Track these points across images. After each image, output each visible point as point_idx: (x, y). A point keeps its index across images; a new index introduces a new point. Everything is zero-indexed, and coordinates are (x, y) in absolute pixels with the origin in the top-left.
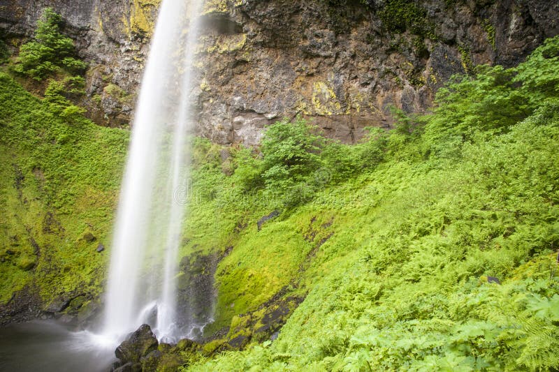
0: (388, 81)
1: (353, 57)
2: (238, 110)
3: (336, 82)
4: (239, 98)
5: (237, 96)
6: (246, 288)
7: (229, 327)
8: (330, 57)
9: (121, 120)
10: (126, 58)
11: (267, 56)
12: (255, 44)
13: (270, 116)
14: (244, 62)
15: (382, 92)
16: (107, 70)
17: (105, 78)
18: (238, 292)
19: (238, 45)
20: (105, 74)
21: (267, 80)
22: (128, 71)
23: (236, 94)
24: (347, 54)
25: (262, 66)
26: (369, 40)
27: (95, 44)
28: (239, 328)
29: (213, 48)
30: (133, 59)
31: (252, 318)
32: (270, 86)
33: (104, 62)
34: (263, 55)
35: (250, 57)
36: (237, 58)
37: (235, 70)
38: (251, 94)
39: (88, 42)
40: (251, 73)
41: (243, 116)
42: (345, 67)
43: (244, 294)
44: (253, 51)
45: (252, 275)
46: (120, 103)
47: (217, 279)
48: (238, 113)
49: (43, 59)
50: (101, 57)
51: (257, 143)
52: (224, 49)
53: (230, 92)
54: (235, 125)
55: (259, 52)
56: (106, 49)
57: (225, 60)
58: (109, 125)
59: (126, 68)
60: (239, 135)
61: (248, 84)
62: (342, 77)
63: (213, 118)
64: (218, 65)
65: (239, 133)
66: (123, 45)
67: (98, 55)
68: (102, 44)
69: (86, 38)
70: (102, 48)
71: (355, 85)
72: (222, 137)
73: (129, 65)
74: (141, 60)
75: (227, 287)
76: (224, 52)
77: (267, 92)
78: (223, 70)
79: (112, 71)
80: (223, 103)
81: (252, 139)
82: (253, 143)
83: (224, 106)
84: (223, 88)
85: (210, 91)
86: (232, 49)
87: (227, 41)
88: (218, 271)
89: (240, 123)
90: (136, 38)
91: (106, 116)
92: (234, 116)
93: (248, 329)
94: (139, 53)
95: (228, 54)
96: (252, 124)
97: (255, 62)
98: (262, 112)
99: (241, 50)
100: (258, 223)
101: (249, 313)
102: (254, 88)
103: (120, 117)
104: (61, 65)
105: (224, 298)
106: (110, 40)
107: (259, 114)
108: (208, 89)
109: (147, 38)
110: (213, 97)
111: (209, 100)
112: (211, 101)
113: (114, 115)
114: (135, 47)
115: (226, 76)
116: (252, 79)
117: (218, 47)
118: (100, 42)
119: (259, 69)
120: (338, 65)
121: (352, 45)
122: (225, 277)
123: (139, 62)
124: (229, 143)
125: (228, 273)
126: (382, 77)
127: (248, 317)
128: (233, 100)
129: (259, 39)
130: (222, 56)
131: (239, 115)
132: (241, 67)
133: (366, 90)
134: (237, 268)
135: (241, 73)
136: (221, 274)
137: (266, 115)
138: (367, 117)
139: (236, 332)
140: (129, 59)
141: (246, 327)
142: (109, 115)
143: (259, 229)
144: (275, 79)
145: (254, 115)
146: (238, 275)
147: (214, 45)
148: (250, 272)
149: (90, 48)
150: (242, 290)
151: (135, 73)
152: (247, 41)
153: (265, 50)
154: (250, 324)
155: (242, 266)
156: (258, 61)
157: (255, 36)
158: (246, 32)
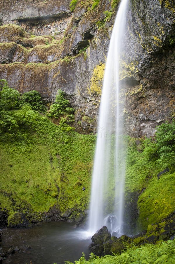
2: (142, 120)
4: (142, 114)
5: (141, 114)
6: (154, 210)
7: (146, 230)
9: (90, 131)
10: (90, 104)
11: (153, 93)
12: (147, 88)
13: (158, 121)
14: (143, 97)
16: (83, 110)
17: (82, 114)
18: (150, 212)
19: (139, 90)
20: (82, 112)
21: (155, 104)
22: (91, 110)
23: (140, 113)
25: (152, 98)
27: (77, 100)
28: (152, 232)
29: (127, 94)
30: (93, 104)
31: (158, 226)
32: (157, 107)
33: (81, 107)
34: (151, 92)
35: (145, 95)
36: (139, 96)
37: (139, 102)
38: (148, 112)
39: (75, 100)
40: (147, 102)
41: (145, 123)
43: (153, 213)
44: (146, 91)
45: (157, 203)
46: (89, 124)
47: (139, 205)
48: (142, 122)
49: (58, 110)
50: (80, 105)
51: (153, 135)
52: (132, 93)
53: (137, 112)
54: (141, 128)
55: (149, 92)
56: (82, 101)
57: (133, 98)
58: (85, 134)
59: (90, 108)
60: (144, 132)
61: (146, 107)
63: (131, 125)
64: (130, 101)
65: (144, 131)
66: (88, 99)
67: (79, 105)
68: (80, 100)
69: (74, 99)
70: (80, 102)
72: (136, 134)
73: (91, 107)
74: (96, 104)
75: (144, 208)
76: (133, 94)
77: (155, 110)
78: (133, 103)
79: (85, 110)
80: (135, 118)
81: (150, 133)
82: (151, 135)
83: (135, 119)
84: (134, 111)
85: (128, 113)
86: (136, 93)
87: (133, 89)
88: (139, 201)
89: (144, 126)
90: (93, 95)
91: (83, 130)
92: (140, 123)
93: (157, 232)
94: (95, 101)
95: (135, 95)
96: (149, 126)
97: (148, 96)
98: (154, 120)
99: (141, 92)
100: (158, 176)
101: (157, 223)
102: (149, 109)
103: (89, 130)
104: (65, 111)
105: (143, 215)
106: (83, 97)
107: (153, 121)
108: (127, 113)
109: (98, 94)
110: (130, 116)
111: (128, 117)
112: (129, 118)
113: (87, 129)
114: (93, 99)
115: (135, 105)
116: (147, 105)
117: (130, 92)
118: (79, 99)
119: (150, 100)
122: (142, 203)
123: (96, 105)
124: (139, 137)
125: (144, 202)
127: (157, 226)
128: (139, 116)
129: (148, 85)
130: (131, 96)
131: (143, 123)
132: (142, 100)
134: (149, 199)
135: (142, 103)
136: (140, 202)
137: (156, 121)
139: (150, 234)
140: (91, 104)
141: (156, 231)
142: (84, 130)
143: (159, 179)
144: (159, 103)
145: (150, 122)
146: (149, 203)
147: (127, 92)
148: (156, 201)
149: (75, 102)
150: (152, 210)
151: (94, 110)
152: (143, 88)
153: (152, 90)
154: (158, 229)
155: (151, 198)
156: (149, 96)
157: (146, 84)
158: (142, 83)
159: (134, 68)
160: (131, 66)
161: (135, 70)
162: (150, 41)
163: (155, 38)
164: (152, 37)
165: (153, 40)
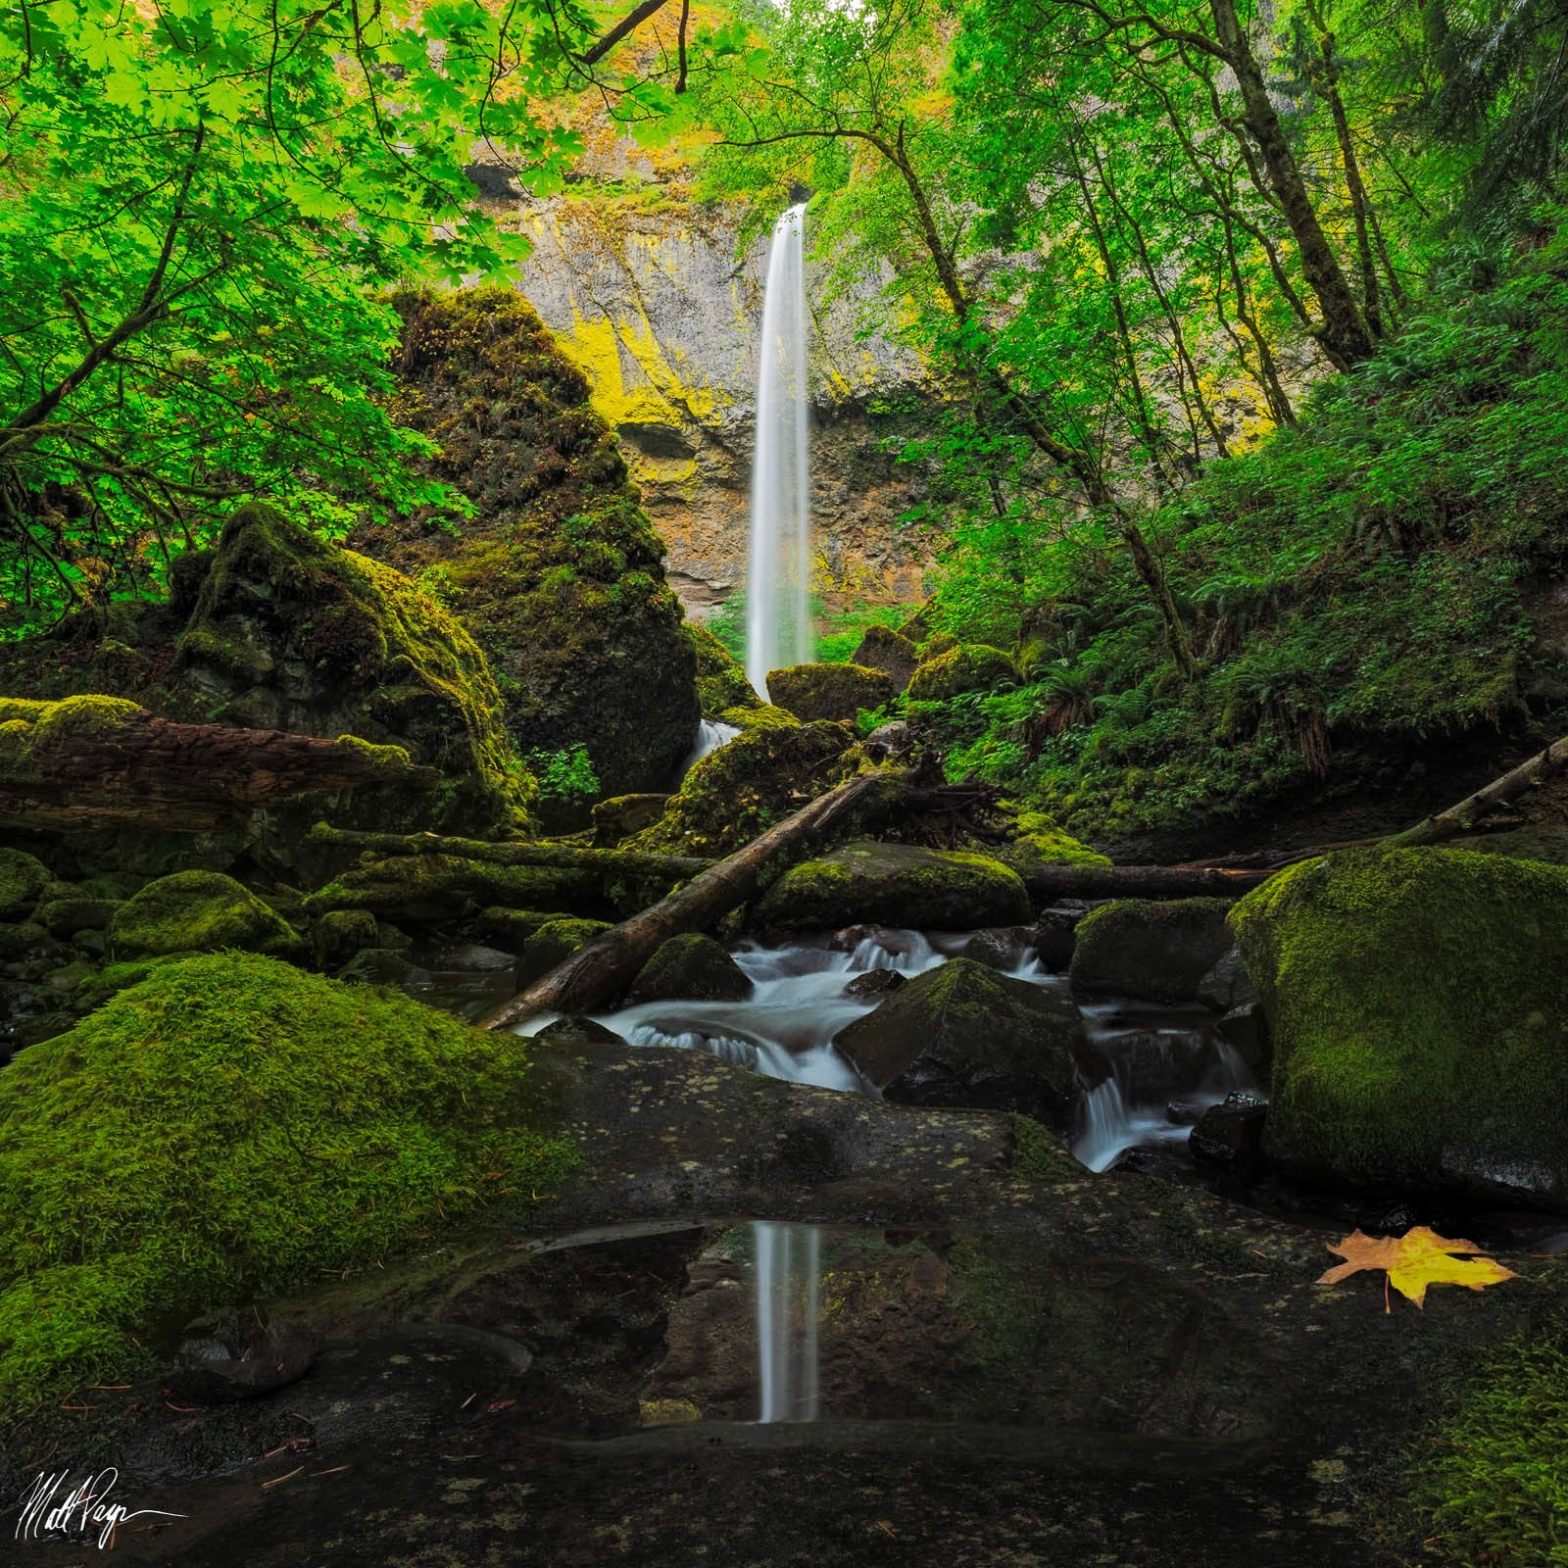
0: (907, 556)
1: (864, 521)
3: (831, 549)
8: (830, 515)
11: (723, 501)
12: (709, 480)
13: (717, 584)
14: (681, 501)
15: (893, 568)
19: (678, 476)
21: (716, 532)
24: (856, 515)
25: (711, 511)
26: (893, 504)
32: (720, 541)
34: (716, 495)
35: (693, 496)
36: (668, 494)
37: (654, 510)
38: (683, 549)
40: (685, 519)
42: (848, 531)
44: (700, 488)
52: (648, 477)
55: (712, 492)
57: (644, 492)
61: (677, 534)
62: (839, 544)
71: (858, 555)
76: (647, 481)
77: (712, 550)
86: (663, 480)
95: (654, 485)
97: (700, 504)
98: (702, 577)
99: (681, 484)
102: (690, 541)
107: (697, 580)
116: (684, 527)
117: (637, 471)
119: (703, 516)
120: (837, 528)
121: (867, 506)
126: (896, 550)
129: (722, 474)
132: (667, 508)
133: (873, 562)
137: (710, 583)
138: (871, 597)
144: (730, 533)
145: (682, 582)
152: (696, 473)
153: (722, 491)
156: (705, 503)
158: (701, 460)
159: (707, 410)
160: (698, 398)
161: (708, 417)
162: (819, 375)
163: (836, 378)
164: (828, 368)
165: (828, 377)
